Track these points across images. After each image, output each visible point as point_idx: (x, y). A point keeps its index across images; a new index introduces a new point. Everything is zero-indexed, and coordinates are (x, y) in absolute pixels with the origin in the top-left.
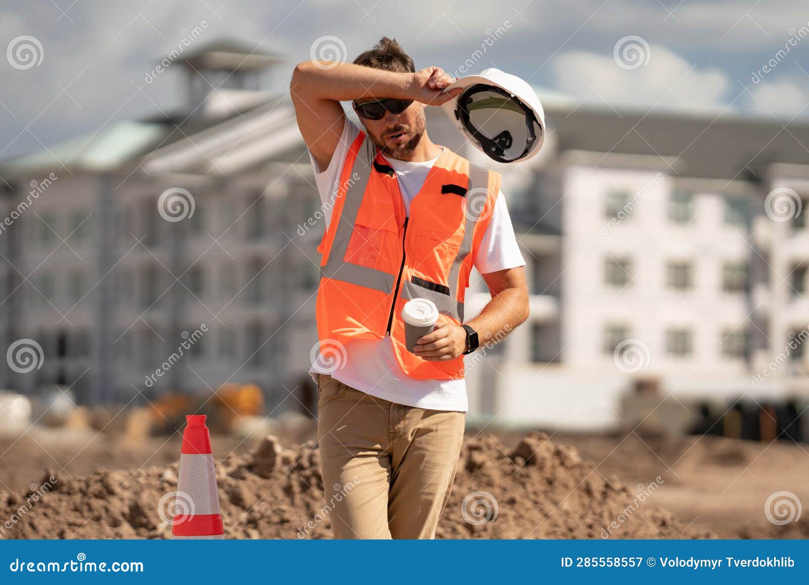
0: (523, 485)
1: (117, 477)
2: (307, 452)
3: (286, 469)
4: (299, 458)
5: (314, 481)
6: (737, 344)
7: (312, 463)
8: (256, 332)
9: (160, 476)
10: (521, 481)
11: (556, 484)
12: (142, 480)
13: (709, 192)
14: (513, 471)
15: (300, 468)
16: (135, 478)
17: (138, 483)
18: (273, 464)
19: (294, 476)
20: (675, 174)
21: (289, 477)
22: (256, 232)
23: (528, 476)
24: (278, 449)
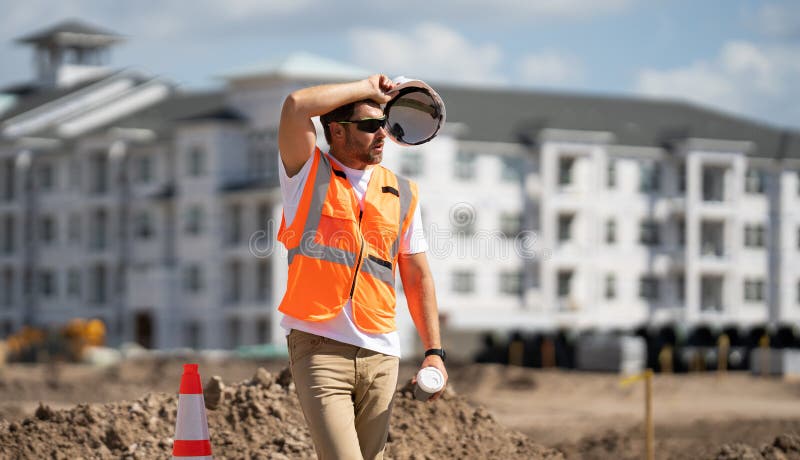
0: (412, 413)
1: (96, 409)
2: (244, 388)
3: (227, 402)
4: (238, 393)
5: (250, 411)
6: (513, 283)
7: (248, 397)
8: (100, 271)
9: (129, 408)
10: (410, 410)
11: (437, 413)
12: (115, 411)
13: (488, 153)
14: (404, 403)
15: (239, 401)
16: (109, 409)
17: (112, 413)
18: (218, 399)
19: (234, 408)
20: (460, 138)
21: (230, 409)
22: (101, 188)
23: (415, 407)
24: (222, 386)
